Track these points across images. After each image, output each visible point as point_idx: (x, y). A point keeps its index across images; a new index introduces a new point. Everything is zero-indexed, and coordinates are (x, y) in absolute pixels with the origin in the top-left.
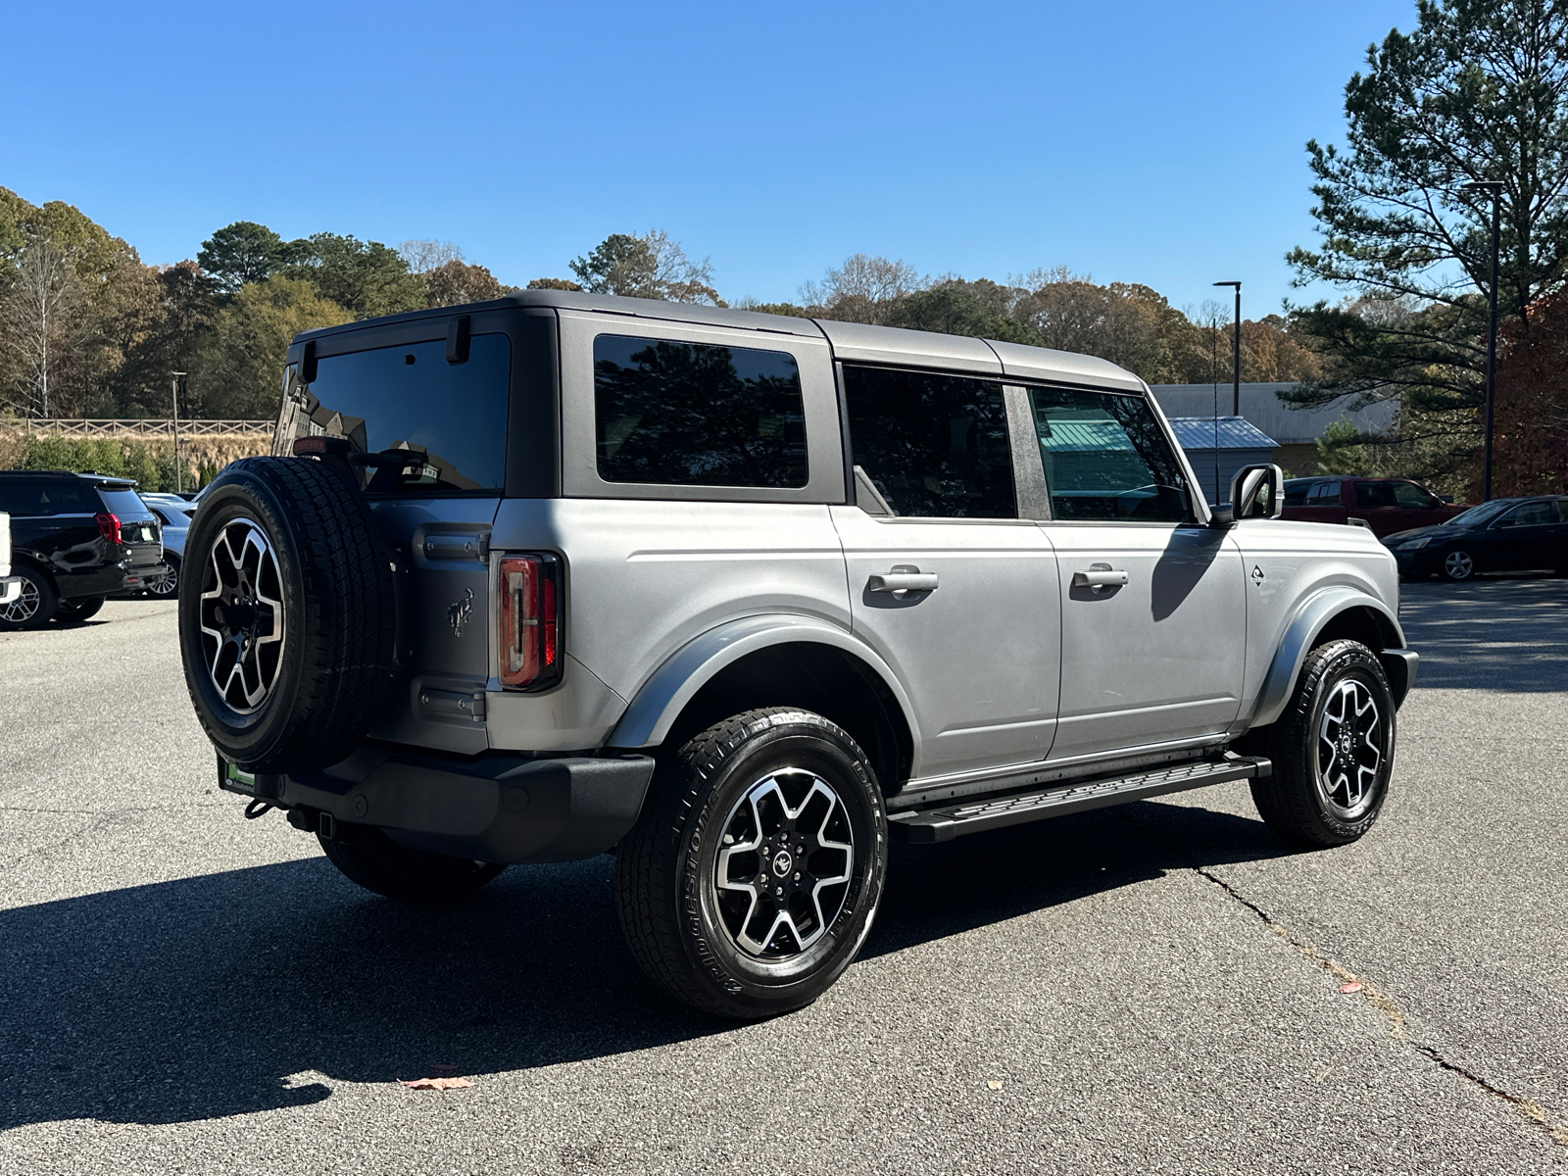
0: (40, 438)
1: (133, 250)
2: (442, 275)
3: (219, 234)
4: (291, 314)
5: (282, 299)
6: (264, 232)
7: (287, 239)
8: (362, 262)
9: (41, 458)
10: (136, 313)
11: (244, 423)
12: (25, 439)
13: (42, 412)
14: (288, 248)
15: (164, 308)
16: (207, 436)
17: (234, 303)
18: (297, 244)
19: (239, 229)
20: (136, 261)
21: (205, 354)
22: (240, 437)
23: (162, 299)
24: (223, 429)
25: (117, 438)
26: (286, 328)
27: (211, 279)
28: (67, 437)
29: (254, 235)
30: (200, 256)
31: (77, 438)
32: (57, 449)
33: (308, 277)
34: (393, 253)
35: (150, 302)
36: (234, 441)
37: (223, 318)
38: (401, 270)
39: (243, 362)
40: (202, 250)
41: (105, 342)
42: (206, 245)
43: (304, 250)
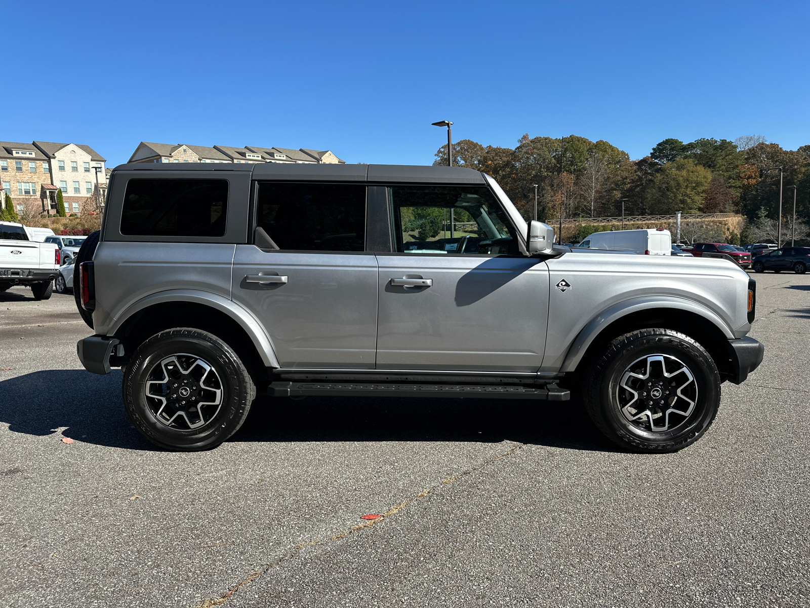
0: (583, 225)
1: (627, 154)
2: (754, 149)
3: (659, 145)
4: (684, 173)
5: (680, 168)
6: (676, 141)
7: (685, 143)
8: (716, 148)
9: (583, 232)
10: (626, 178)
11: (659, 217)
12: (578, 225)
13: (591, 216)
14: (685, 147)
15: (637, 175)
16: (644, 222)
17: (662, 171)
18: (689, 145)
19: (667, 142)
20: (628, 158)
21: (649, 191)
22: (657, 222)
23: (636, 172)
24: (650, 219)
25: (610, 224)
26: (681, 178)
27: (655, 162)
28: (592, 224)
29: (672, 143)
30: (651, 154)
31: (595, 224)
32: (588, 229)
33: (692, 157)
34: (730, 143)
35: (632, 173)
36: (654, 224)
37: (657, 177)
38: (734, 149)
39: (664, 193)
40: (652, 151)
41: (616, 190)
42: (654, 149)
43: (692, 146)
